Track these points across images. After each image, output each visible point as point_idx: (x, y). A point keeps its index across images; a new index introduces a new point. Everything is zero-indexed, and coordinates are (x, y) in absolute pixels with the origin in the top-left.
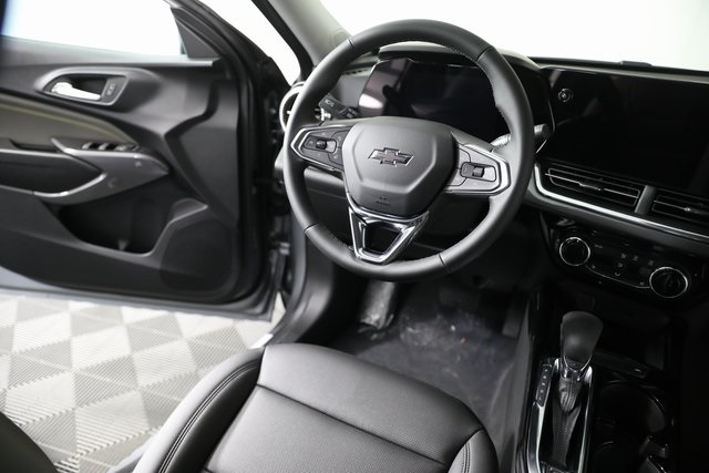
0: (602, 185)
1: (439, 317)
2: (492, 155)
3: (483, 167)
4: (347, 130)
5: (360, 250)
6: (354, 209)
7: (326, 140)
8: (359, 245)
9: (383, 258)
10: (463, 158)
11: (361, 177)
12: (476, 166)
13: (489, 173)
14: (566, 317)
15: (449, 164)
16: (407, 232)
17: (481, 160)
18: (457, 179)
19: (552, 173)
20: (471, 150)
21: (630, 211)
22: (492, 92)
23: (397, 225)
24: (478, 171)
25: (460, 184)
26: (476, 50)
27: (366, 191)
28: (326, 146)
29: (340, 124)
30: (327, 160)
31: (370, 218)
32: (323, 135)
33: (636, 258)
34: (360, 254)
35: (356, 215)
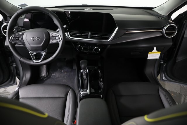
0: (82, 34)
1: (59, 70)
2: (57, 34)
3: (56, 37)
4: (23, 34)
5: (35, 60)
6: (30, 52)
7: (18, 38)
8: (34, 60)
9: (40, 61)
10: (51, 36)
11: (30, 45)
12: (54, 37)
13: (57, 38)
14: (80, 62)
15: (48, 38)
16: (44, 54)
17: (55, 36)
18: (51, 40)
19: (72, 33)
20: (52, 34)
21: (87, 38)
22: (53, 21)
23: (41, 53)
24: (55, 38)
26: (48, 12)
27: (32, 47)
28: (19, 39)
29: (20, 33)
30: (20, 42)
31: (35, 53)
32: (17, 36)
33: (91, 47)
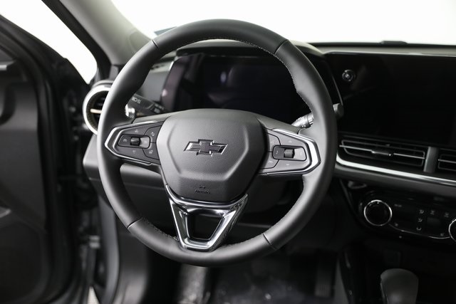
1: (253, 288)
2: (299, 136)
3: (293, 148)
4: (159, 126)
5: (186, 240)
6: (174, 200)
7: (139, 137)
8: (184, 237)
9: (210, 244)
10: (273, 142)
11: (178, 169)
12: (286, 148)
13: (299, 153)
14: (384, 276)
15: (261, 149)
16: (229, 217)
17: (290, 142)
18: (270, 162)
19: (346, 144)
20: (279, 134)
21: (419, 170)
22: (291, 80)
23: (218, 211)
24: (289, 152)
25: (273, 166)
26: (273, 44)
27: (185, 182)
28: (140, 142)
29: (151, 120)
30: (144, 157)
31: (191, 207)
32: (136, 132)
33: (432, 212)
34: (186, 243)
35: (176, 205)
